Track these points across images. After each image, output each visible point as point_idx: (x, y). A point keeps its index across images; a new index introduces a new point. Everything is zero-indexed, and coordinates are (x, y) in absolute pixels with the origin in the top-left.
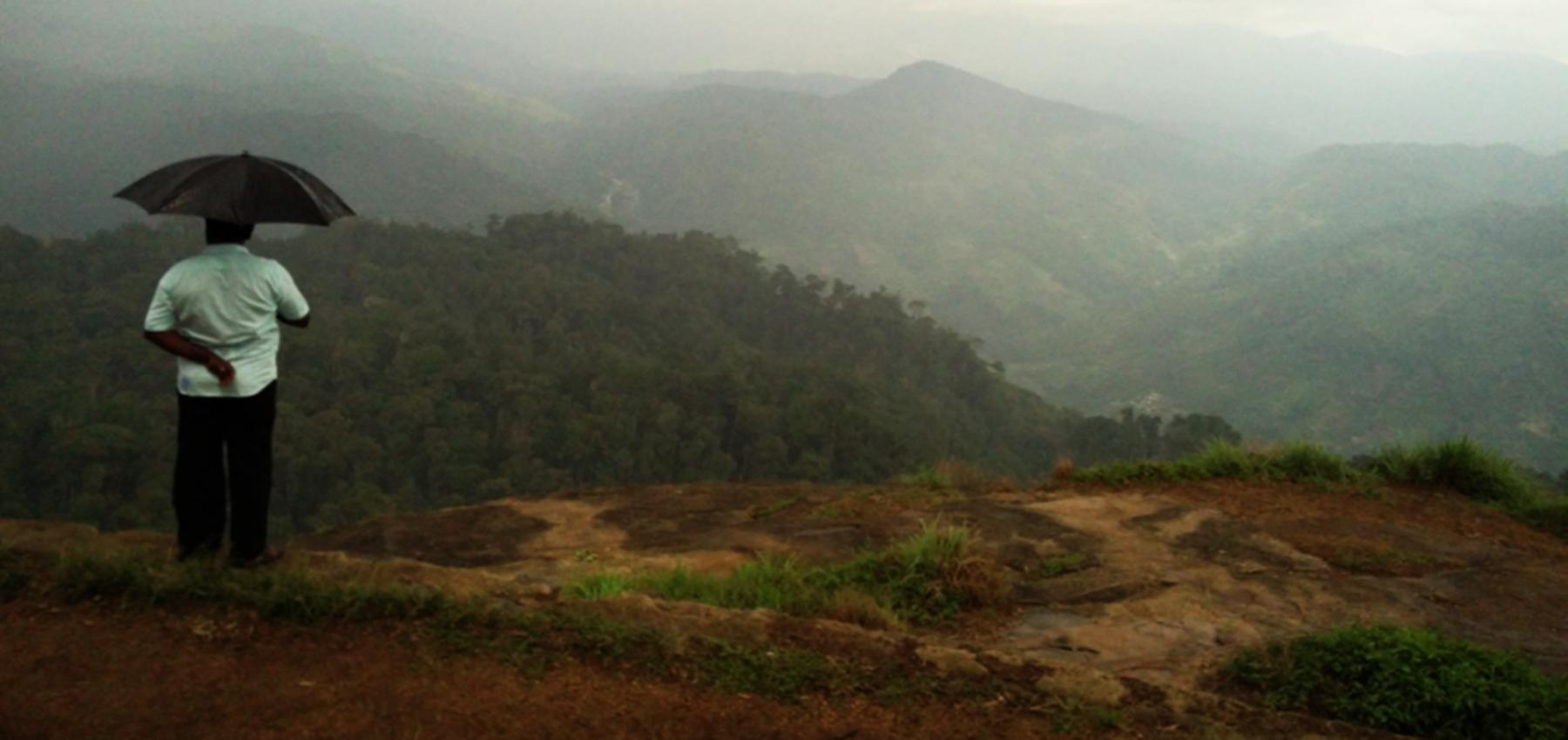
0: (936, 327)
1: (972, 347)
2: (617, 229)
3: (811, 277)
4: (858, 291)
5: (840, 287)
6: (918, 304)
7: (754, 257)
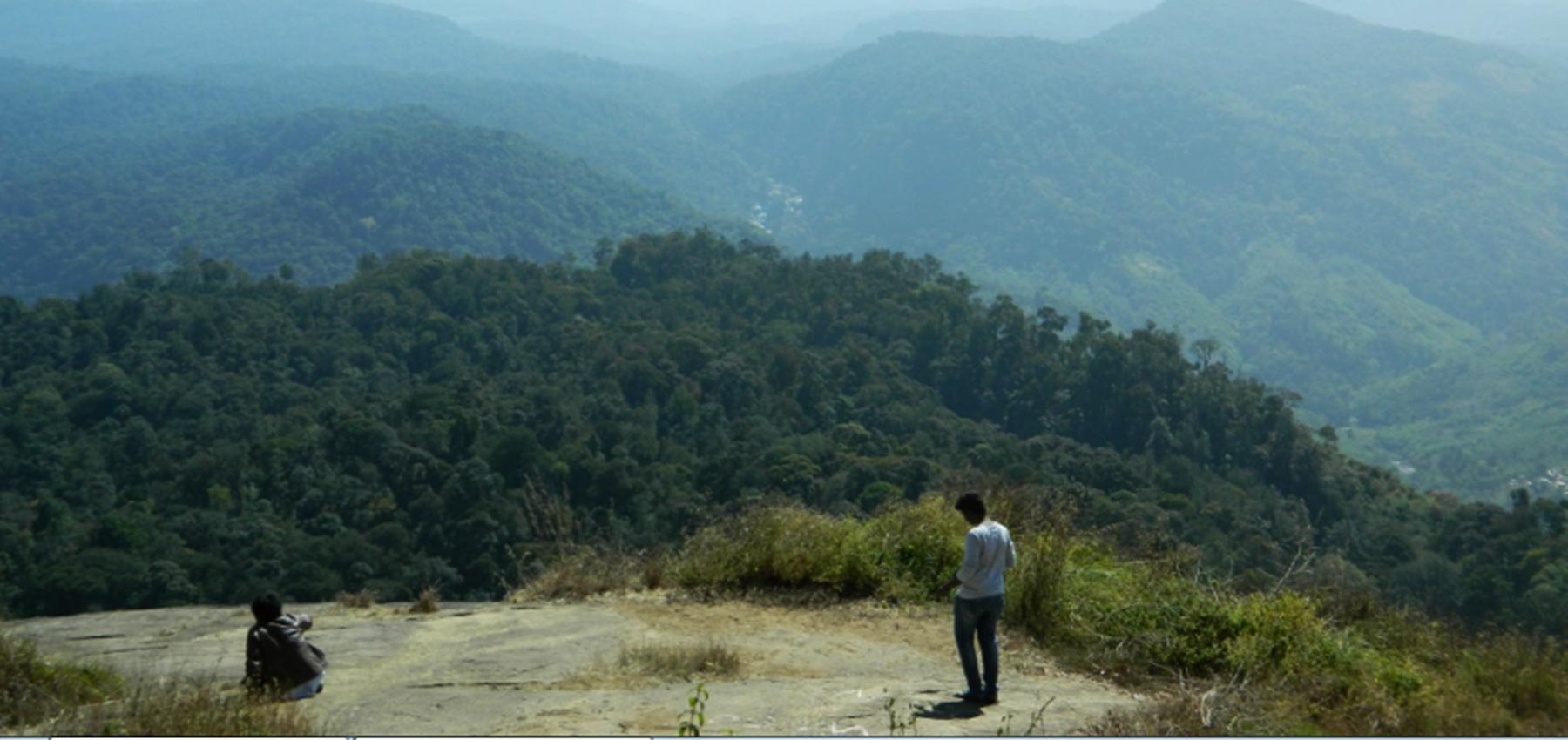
0: (1231, 378)
1: (1287, 404)
2: (768, 250)
3: (1045, 312)
4: (1115, 330)
5: (1087, 324)
6: (1208, 346)
7: (964, 285)
